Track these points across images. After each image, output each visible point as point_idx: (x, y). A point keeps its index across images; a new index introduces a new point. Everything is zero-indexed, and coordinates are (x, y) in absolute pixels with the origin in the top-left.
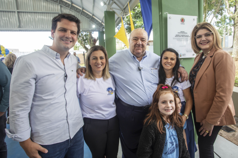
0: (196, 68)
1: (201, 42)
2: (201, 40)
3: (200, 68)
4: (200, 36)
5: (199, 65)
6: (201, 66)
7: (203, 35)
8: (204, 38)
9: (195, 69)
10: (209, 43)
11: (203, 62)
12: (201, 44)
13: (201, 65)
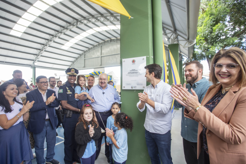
0: (211, 103)
1: (220, 73)
2: (221, 70)
3: (216, 105)
4: (220, 66)
5: (215, 101)
6: (218, 103)
7: (224, 64)
8: (224, 70)
9: (209, 105)
10: (230, 77)
11: (222, 98)
12: (220, 75)
13: (219, 101)
